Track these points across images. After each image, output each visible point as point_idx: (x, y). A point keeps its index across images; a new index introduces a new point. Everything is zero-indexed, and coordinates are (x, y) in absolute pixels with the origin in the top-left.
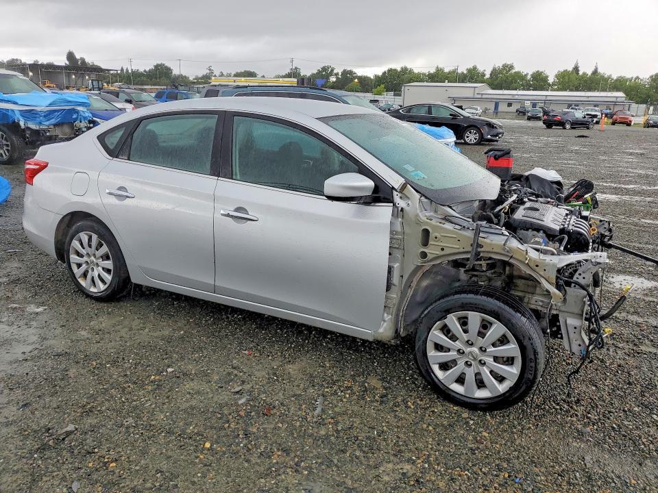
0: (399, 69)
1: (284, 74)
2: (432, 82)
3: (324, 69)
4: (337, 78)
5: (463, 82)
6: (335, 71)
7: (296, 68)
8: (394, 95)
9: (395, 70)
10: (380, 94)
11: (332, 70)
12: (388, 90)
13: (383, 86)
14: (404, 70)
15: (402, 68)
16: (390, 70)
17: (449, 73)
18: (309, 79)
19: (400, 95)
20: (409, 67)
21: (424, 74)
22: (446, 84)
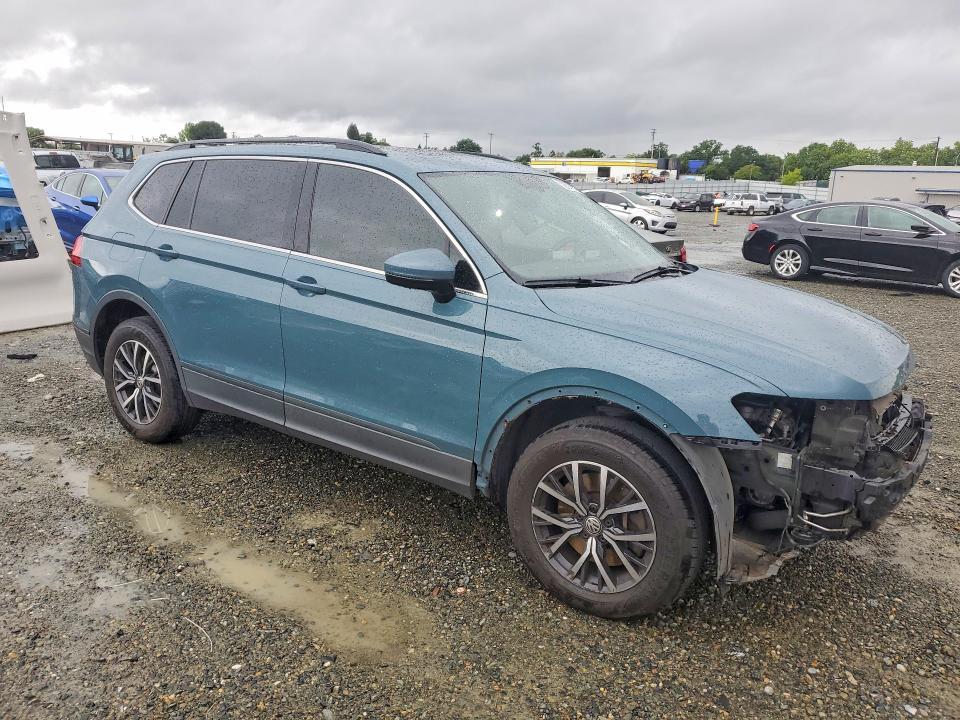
0: (829, 144)
1: (642, 153)
2: (887, 164)
3: (705, 145)
4: (725, 159)
5: (946, 164)
6: (722, 149)
7: (661, 145)
8: (818, 185)
9: (822, 146)
10: (793, 184)
11: (718, 147)
12: (806, 177)
13: (797, 171)
14: (840, 147)
15: (835, 143)
16: (815, 146)
17: (922, 149)
18: (678, 160)
19: (826, 186)
20: (848, 140)
21: (874, 153)
22: (914, 166)
